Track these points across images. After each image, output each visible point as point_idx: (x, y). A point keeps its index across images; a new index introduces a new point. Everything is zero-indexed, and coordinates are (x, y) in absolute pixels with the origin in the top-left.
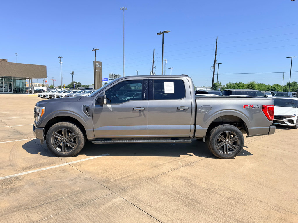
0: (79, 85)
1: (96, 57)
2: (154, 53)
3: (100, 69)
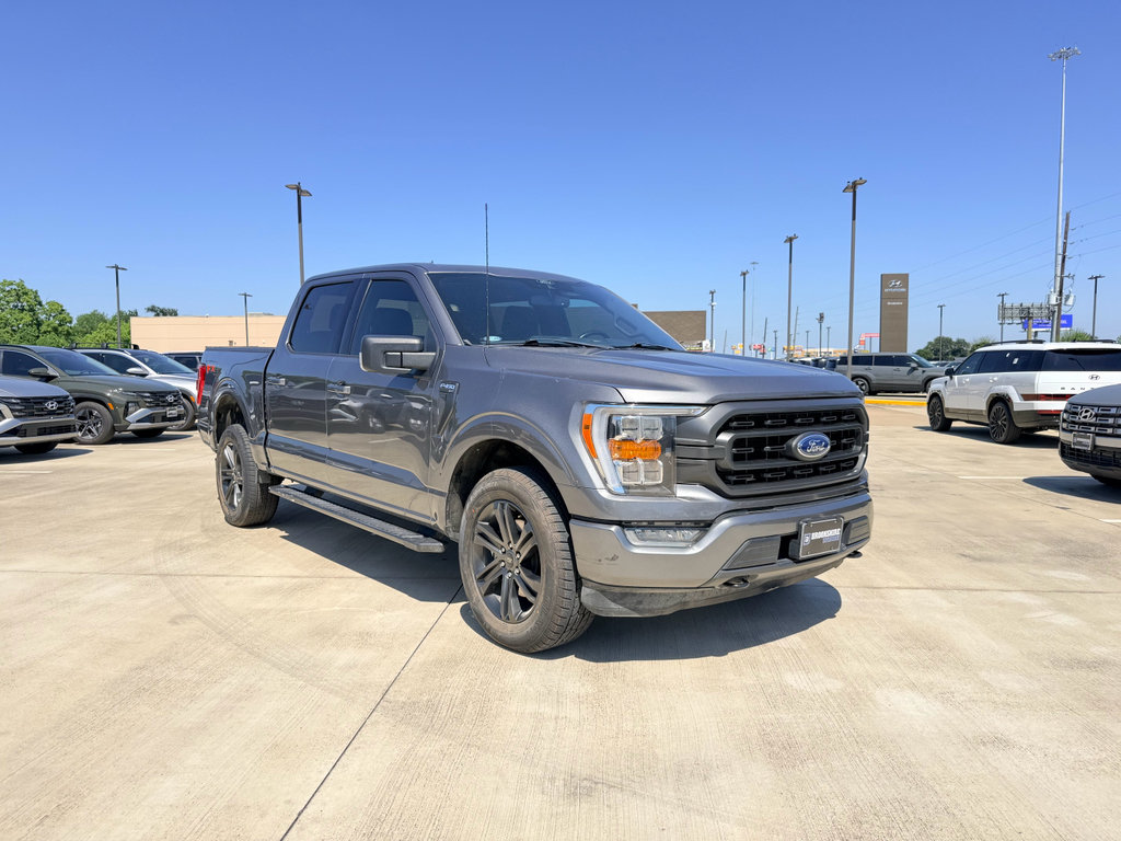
3: (904, 297)
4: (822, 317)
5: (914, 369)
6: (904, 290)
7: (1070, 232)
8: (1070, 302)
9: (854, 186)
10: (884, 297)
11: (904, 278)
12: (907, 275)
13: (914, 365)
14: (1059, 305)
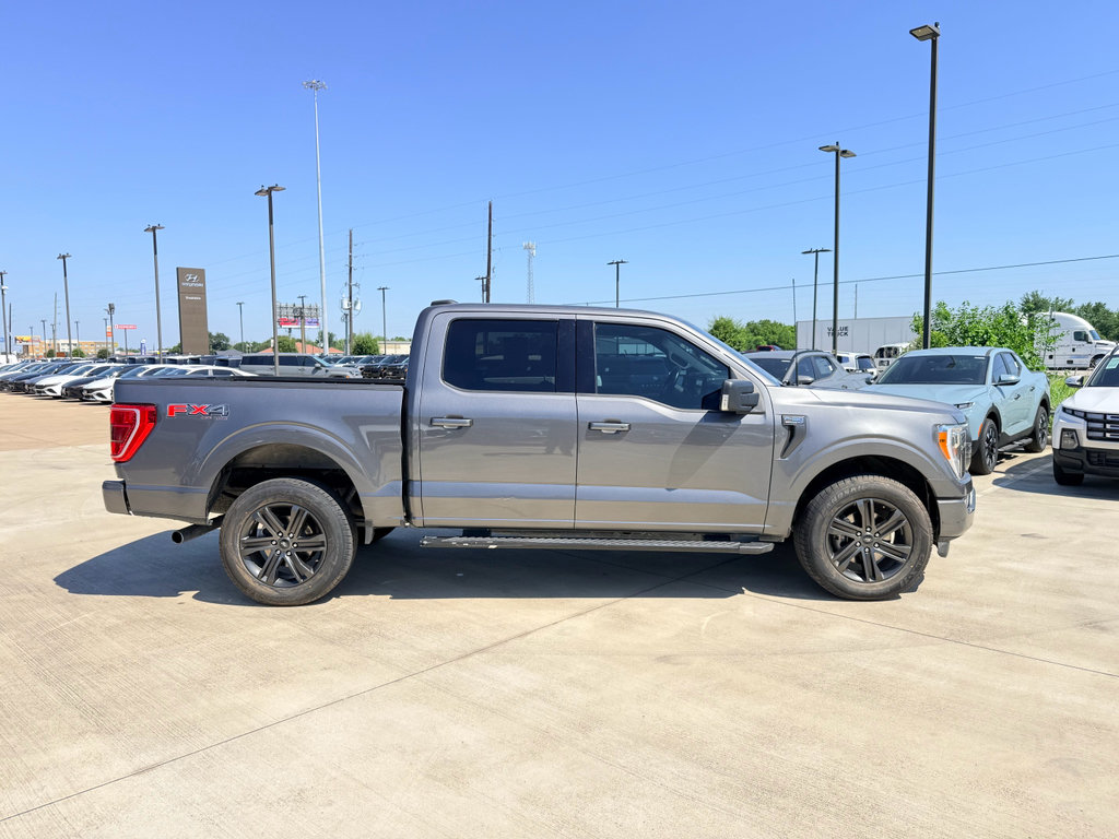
0: (219, 344)
1: (156, 253)
2: (351, 241)
3: (202, 292)
4: (111, 308)
5: (318, 368)
6: (200, 285)
7: (353, 247)
8: (358, 307)
9: (270, 189)
10: (181, 292)
11: (200, 273)
12: (203, 270)
13: (318, 365)
14: (350, 309)
